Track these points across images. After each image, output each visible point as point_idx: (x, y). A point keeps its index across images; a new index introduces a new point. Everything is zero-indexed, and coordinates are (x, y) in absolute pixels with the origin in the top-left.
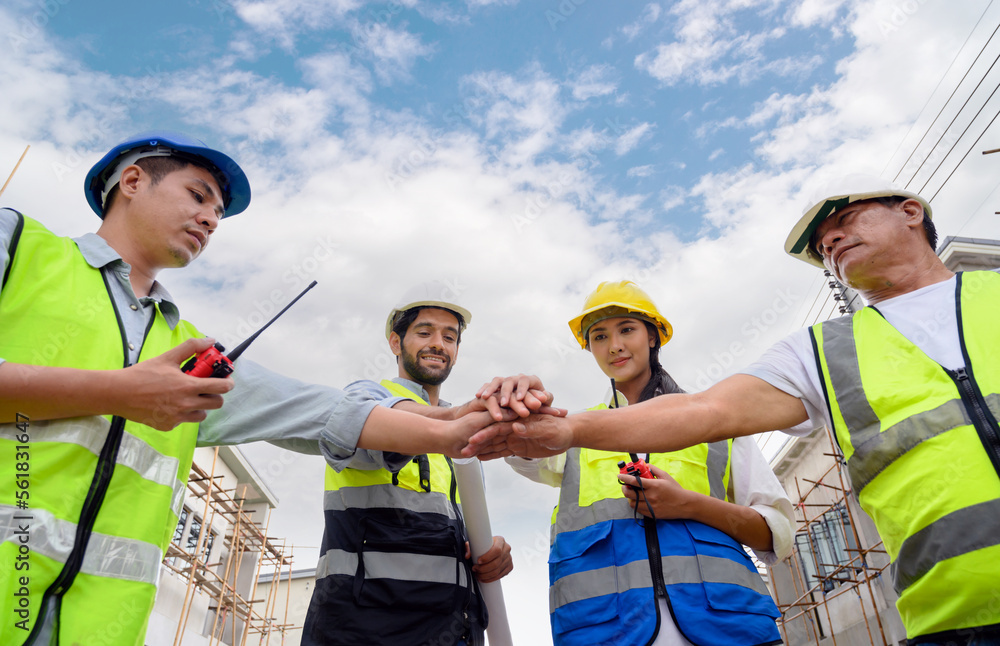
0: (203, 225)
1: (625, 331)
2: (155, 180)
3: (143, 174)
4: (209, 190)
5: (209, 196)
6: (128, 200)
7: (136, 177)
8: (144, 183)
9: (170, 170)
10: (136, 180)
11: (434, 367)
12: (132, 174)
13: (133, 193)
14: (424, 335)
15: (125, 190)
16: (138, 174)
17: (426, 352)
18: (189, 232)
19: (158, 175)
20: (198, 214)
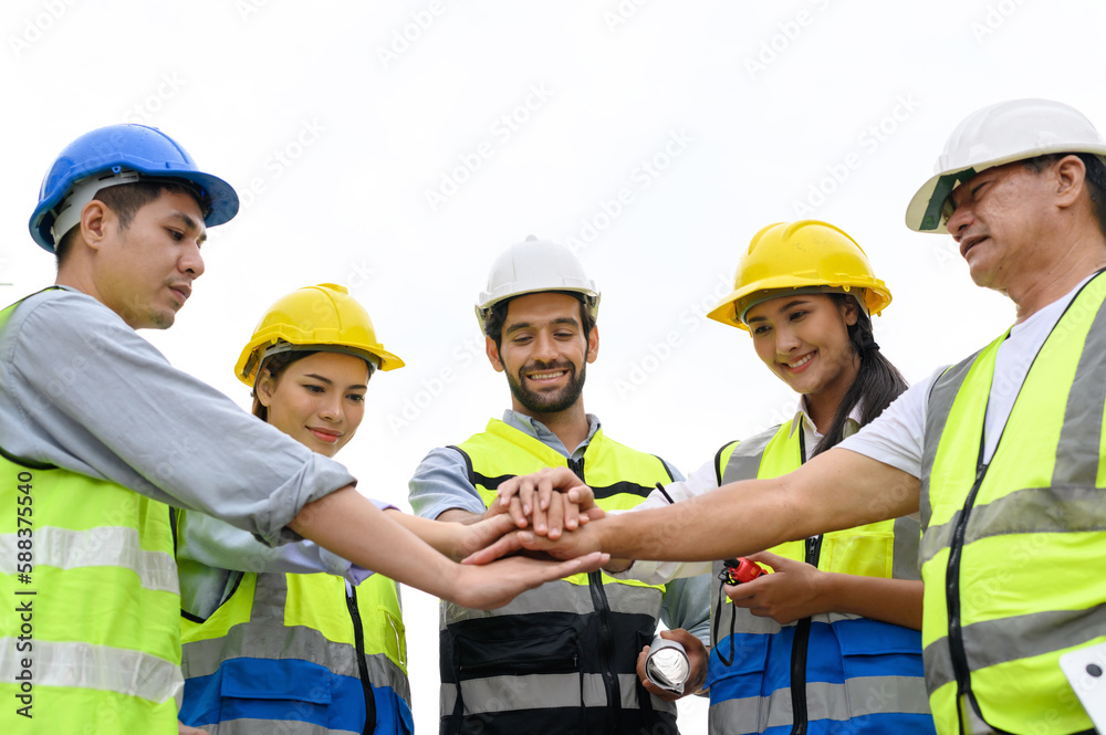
0: (186, 274)
1: (795, 317)
2: (124, 221)
3: (107, 212)
4: (190, 223)
5: (190, 229)
6: (93, 252)
7: (99, 216)
8: (110, 225)
9: (140, 203)
10: (99, 220)
11: (548, 390)
12: (94, 213)
13: (98, 241)
14: (522, 342)
15: (88, 236)
16: (101, 212)
17: (531, 368)
18: (172, 288)
19: (126, 213)
20: (179, 258)
